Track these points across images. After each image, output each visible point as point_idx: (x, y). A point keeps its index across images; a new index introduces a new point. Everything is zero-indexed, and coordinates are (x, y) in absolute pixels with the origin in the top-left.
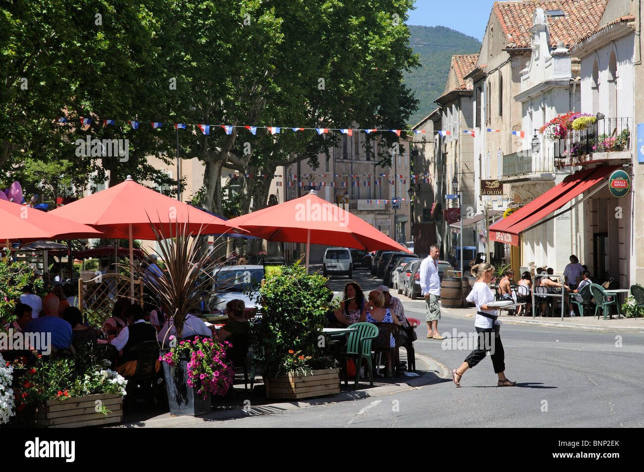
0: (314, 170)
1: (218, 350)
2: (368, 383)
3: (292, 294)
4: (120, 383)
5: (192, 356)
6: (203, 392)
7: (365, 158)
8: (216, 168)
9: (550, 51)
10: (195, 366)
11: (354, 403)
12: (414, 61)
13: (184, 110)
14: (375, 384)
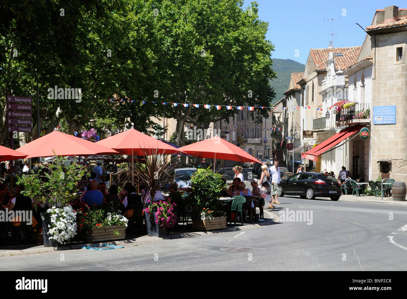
0: (228, 124)
1: (170, 207)
2: (241, 224)
3: (205, 182)
4: (125, 221)
5: (158, 210)
6: (163, 226)
7: (252, 119)
8: (182, 123)
9: (335, 72)
10: (159, 214)
11: (233, 233)
12: (274, 75)
13: (168, 96)
14: (244, 224)
